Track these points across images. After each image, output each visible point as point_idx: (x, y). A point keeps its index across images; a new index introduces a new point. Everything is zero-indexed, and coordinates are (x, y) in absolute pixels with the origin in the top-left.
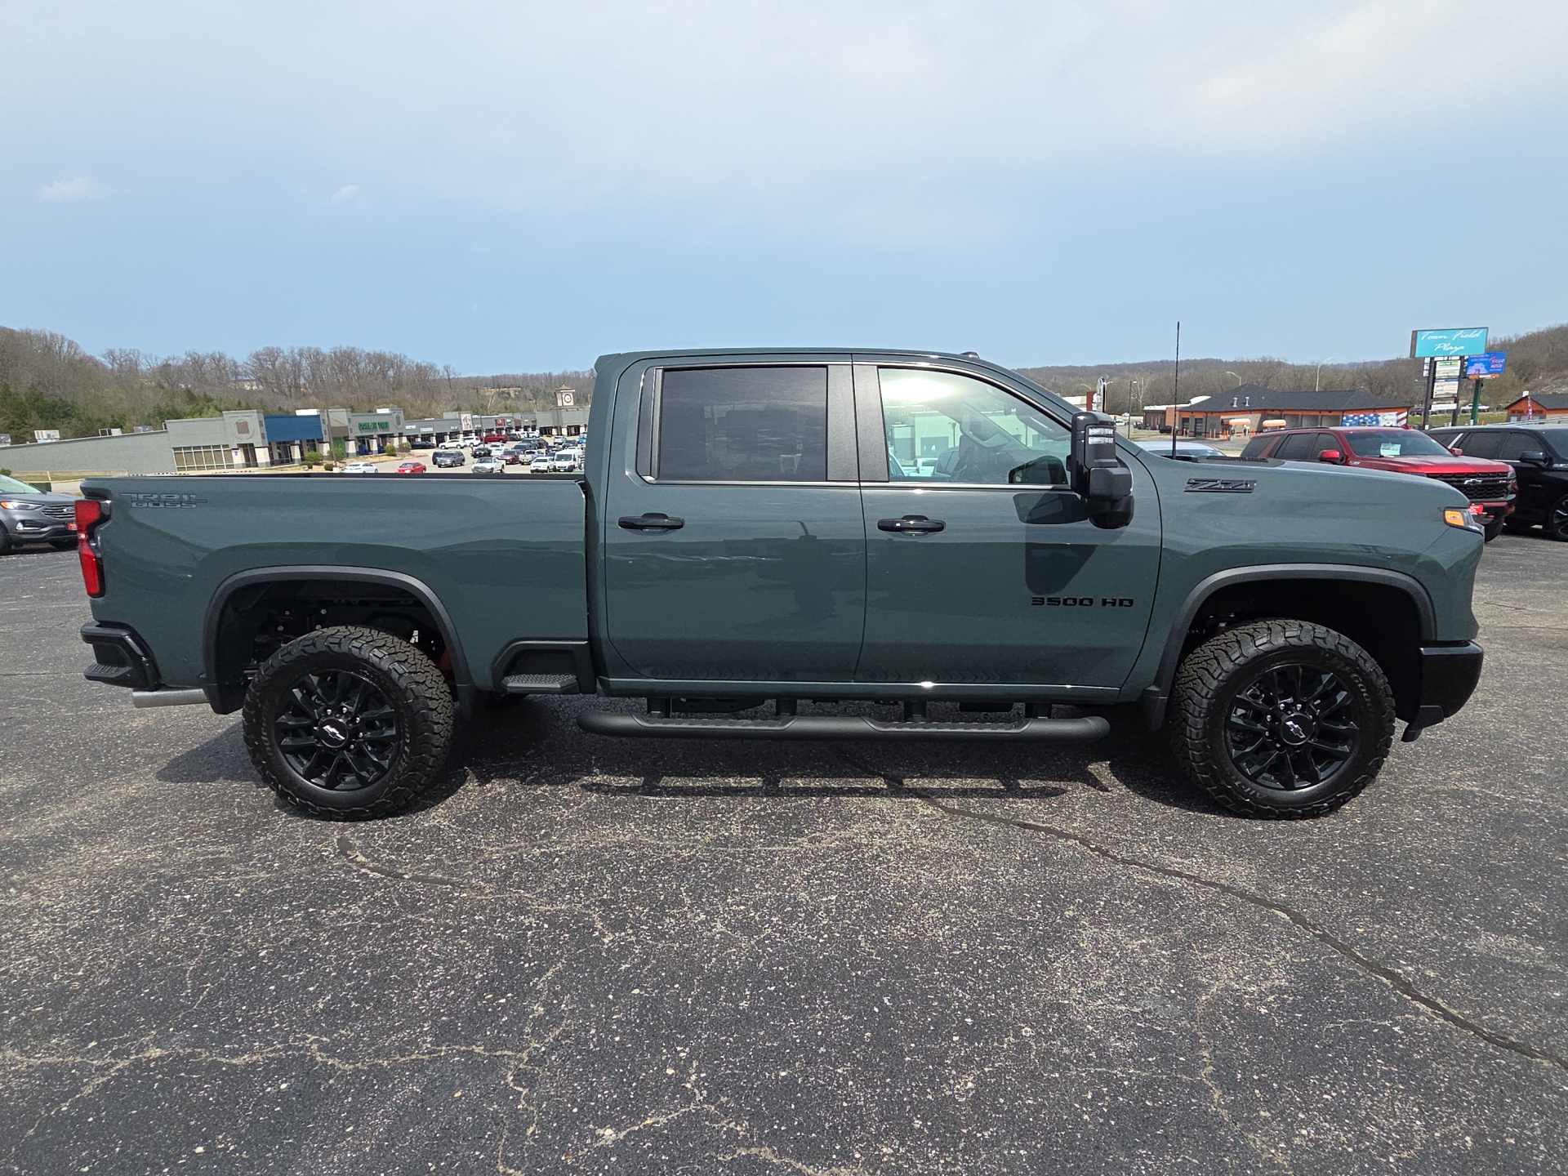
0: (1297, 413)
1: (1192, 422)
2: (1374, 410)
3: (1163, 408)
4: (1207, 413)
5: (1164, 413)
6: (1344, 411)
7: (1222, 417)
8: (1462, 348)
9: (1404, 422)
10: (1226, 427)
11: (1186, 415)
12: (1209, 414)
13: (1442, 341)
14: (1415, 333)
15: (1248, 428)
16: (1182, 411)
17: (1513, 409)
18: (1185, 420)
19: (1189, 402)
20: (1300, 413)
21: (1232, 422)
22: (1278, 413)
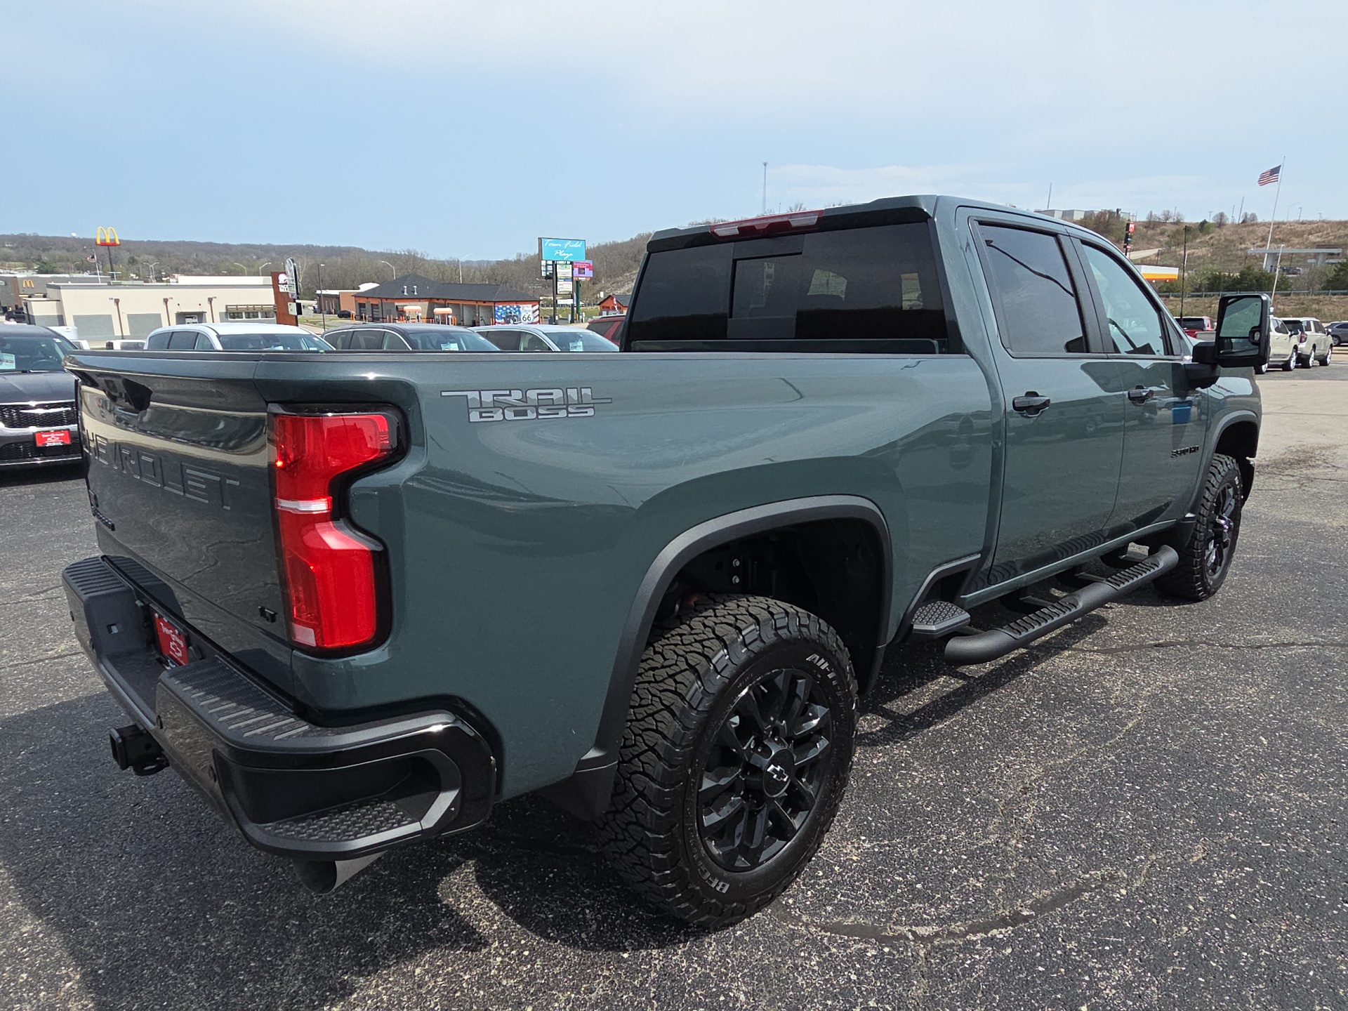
0: (457, 302)
1: (368, 307)
2: (516, 302)
3: (336, 292)
4: (381, 299)
5: (337, 297)
6: (495, 302)
7: (396, 304)
8: (571, 255)
9: (537, 313)
10: (401, 314)
11: (362, 301)
12: (384, 301)
13: (558, 248)
14: (540, 239)
15: (420, 314)
16: (356, 296)
17: (604, 304)
18: (362, 306)
19: (359, 289)
20: (461, 303)
21: (406, 308)
22: (443, 302)
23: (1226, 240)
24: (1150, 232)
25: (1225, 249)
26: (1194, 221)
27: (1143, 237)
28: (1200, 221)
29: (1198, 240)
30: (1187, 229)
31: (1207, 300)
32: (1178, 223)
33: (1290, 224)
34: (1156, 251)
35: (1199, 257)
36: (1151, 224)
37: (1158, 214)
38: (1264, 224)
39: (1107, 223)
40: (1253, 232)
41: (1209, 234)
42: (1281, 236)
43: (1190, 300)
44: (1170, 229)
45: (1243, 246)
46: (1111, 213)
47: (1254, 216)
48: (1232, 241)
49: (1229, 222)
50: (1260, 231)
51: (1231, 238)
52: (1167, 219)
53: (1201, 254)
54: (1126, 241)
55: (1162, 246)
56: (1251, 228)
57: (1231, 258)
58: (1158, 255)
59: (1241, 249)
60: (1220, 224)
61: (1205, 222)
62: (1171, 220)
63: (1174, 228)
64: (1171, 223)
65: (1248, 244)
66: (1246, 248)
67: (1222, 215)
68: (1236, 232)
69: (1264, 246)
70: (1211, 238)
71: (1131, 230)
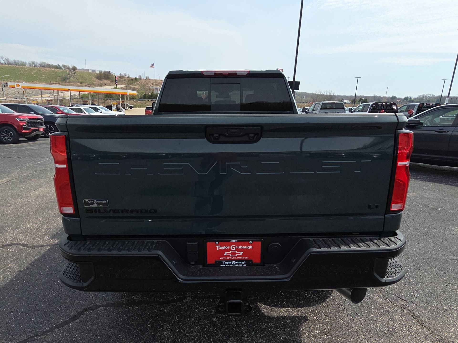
23: (143, 84)
24: (121, 79)
25: (143, 86)
26: (133, 77)
27: (120, 81)
28: (135, 77)
29: (136, 83)
30: (132, 79)
31: (144, 101)
32: (128, 77)
33: (159, 80)
34: (125, 85)
35: (137, 88)
36: (121, 77)
37: (123, 74)
38: (152, 80)
39: (108, 75)
40: (150, 82)
41: (138, 81)
42: (157, 84)
43: (140, 101)
44: (127, 79)
45: (148, 86)
46: (108, 72)
47: (148, 77)
48: (145, 84)
49: (142, 78)
50: (152, 82)
51: (145, 83)
52: (125, 76)
53: (137, 87)
54: (116, 82)
55: (125, 84)
56: (149, 81)
57: (146, 89)
58: (125, 87)
59: (148, 87)
60: (140, 79)
61: (136, 78)
62: (126, 76)
63: (128, 79)
64: (127, 77)
65: (149, 85)
66: (149, 87)
67: (140, 76)
68: (145, 82)
69: (153, 86)
70: (139, 83)
71: (117, 78)
